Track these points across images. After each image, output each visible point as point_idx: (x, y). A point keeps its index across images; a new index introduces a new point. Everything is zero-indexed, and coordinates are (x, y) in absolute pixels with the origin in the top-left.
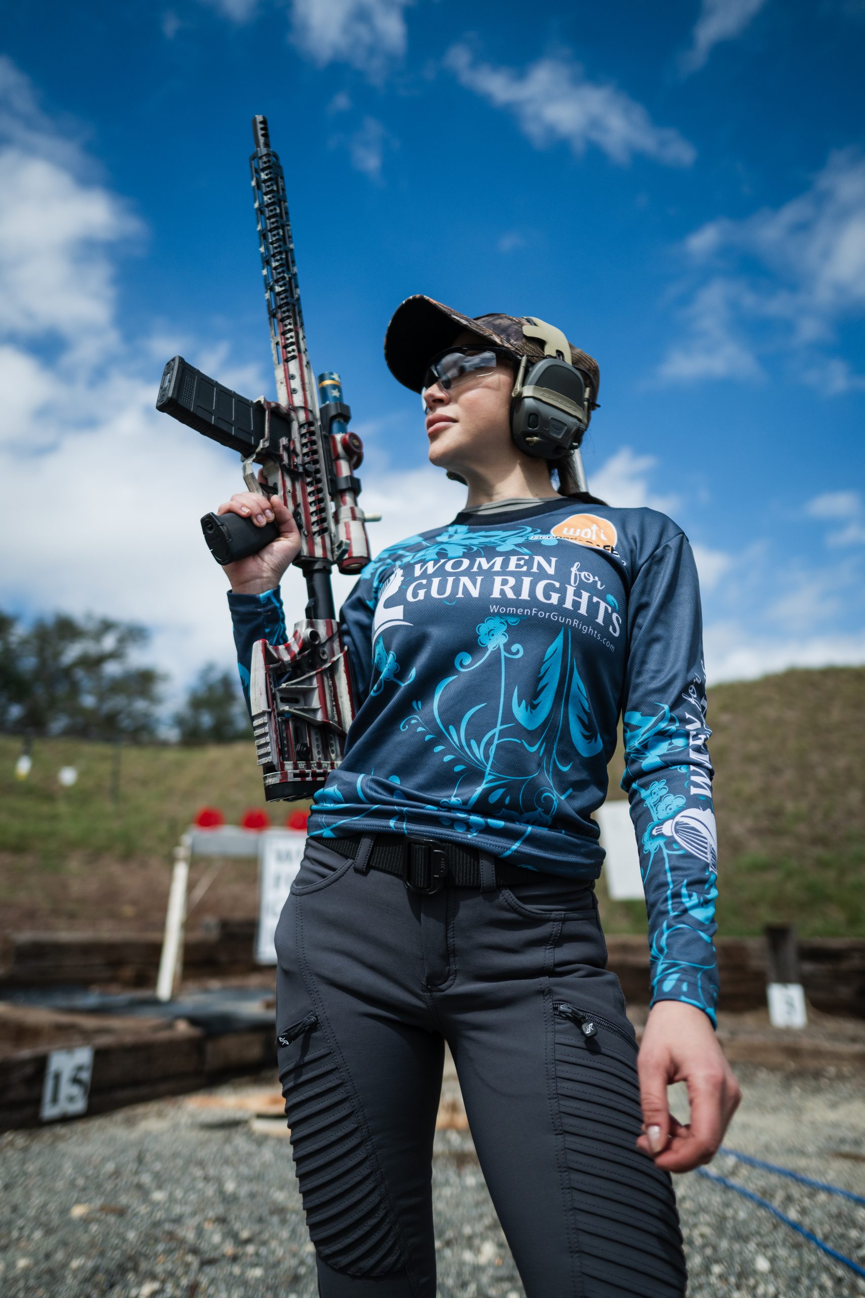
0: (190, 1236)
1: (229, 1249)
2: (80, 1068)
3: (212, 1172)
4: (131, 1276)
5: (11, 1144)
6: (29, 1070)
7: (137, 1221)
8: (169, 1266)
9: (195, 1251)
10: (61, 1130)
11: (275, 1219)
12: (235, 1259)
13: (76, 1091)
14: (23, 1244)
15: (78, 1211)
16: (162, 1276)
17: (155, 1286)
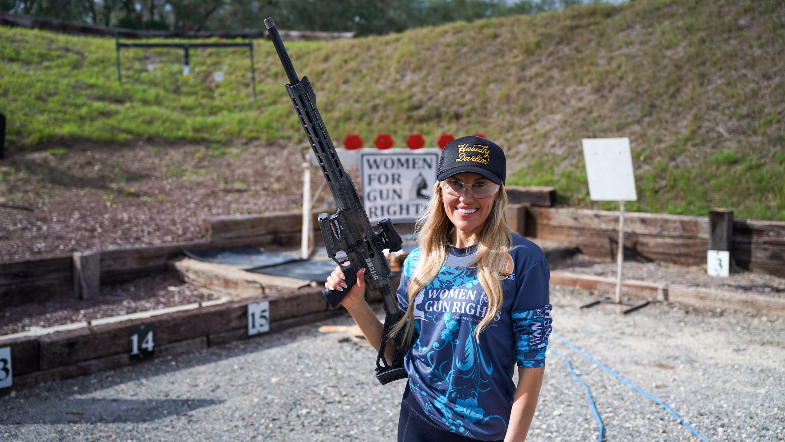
0: (322, 392)
1: (337, 398)
2: (264, 311)
3: (332, 365)
4: (298, 407)
5: (237, 347)
6: (239, 313)
7: (299, 385)
8: (313, 404)
9: (323, 398)
10: (257, 339)
11: (359, 387)
12: (339, 402)
13: (263, 321)
14: (254, 393)
15: (274, 380)
16: (310, 407)
17: (308, 410)
